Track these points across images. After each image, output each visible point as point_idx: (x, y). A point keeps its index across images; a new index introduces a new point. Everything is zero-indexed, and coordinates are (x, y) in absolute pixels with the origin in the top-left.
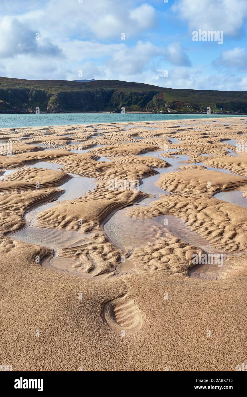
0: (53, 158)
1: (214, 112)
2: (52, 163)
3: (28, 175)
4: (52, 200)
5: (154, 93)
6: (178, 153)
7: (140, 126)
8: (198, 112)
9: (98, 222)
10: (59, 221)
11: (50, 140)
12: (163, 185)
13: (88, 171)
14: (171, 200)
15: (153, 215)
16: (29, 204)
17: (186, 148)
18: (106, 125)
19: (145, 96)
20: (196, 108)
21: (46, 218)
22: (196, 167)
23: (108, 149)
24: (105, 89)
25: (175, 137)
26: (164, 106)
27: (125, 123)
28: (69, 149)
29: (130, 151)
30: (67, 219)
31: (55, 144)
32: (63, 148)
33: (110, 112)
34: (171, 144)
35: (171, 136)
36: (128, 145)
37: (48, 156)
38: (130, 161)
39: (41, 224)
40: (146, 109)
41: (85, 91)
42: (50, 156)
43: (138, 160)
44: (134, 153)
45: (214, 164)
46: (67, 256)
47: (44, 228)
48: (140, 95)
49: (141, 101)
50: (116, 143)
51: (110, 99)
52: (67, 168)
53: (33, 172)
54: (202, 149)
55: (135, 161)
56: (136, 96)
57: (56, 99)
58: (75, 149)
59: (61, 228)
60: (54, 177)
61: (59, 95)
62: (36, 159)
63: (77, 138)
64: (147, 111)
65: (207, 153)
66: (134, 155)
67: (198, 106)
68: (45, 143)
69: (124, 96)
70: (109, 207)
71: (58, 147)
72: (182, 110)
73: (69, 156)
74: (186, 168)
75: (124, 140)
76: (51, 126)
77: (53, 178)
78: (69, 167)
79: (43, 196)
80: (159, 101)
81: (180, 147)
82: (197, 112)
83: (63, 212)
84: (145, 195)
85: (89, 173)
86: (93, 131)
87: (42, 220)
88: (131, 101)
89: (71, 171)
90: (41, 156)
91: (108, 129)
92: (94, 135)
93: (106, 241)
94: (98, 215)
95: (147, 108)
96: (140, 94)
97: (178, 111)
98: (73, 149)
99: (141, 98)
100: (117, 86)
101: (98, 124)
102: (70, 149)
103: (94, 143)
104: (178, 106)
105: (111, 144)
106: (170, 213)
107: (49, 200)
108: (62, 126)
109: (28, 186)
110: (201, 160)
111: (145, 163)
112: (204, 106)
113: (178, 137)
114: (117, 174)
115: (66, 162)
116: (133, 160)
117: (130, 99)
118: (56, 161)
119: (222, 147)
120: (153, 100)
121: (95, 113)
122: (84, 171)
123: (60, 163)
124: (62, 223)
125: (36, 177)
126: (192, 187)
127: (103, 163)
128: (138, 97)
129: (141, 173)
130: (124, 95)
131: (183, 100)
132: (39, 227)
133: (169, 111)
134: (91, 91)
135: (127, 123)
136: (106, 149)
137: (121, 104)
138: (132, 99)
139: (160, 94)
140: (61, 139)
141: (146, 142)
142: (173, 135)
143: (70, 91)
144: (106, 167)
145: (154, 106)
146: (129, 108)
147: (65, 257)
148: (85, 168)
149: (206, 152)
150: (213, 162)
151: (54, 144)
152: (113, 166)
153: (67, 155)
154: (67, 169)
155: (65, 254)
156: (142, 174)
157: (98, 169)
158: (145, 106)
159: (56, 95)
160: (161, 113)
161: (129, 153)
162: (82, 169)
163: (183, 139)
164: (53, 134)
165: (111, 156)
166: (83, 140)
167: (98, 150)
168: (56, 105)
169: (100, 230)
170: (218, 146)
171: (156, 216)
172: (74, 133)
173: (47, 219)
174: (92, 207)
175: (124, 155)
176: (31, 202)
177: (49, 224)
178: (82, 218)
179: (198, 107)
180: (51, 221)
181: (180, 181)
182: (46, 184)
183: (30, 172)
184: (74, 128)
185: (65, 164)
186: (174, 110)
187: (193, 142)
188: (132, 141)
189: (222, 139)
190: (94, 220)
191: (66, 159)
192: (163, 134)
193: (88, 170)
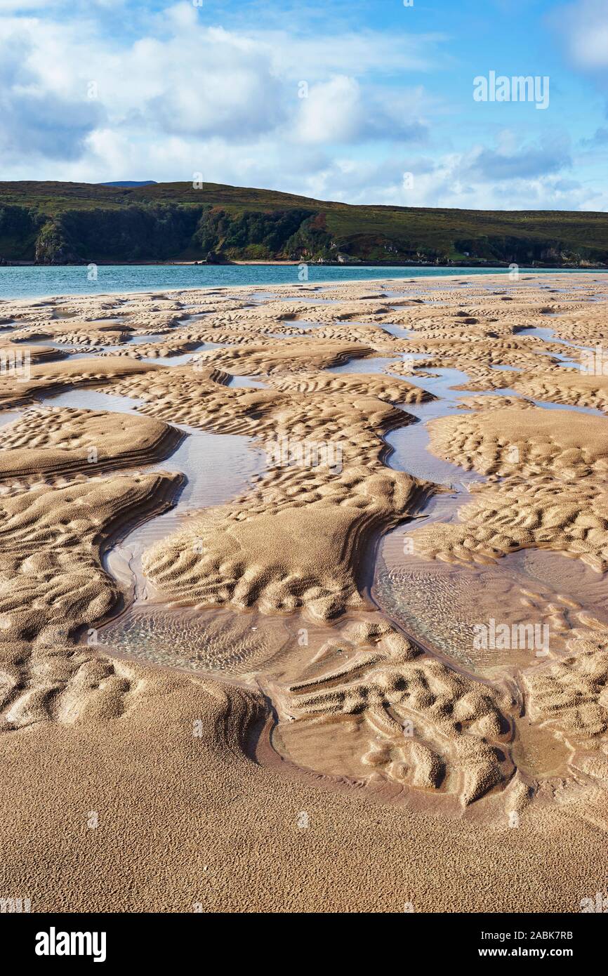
0: (104, 381)
1: (450, 260)
2: (107, 393)
3: (58, 429)
4: (163, 506)
5: (302, 214)
6: (433, 364)
7: (288, 294)
8: (412, 261)
9: (350, 581)
10: (227, 582)
11: (73, 332)
12: (456, 455)
13: (224, 416)
14: (517, 502)
15: (495, 550)
16: (103, 523)
17: (443, 351)
18: (199, 293)
19: (280, 221)
20: (407, 252)
21: (181, 571)
22: (508, 402)
23: (240, 353)
24: (180, 205)
25: (392, 323)
26: (328, 246)
27: (247, 288)
28: (135, 354)
29: (305, 358)
30: (250, 574)
31: (92, 343)
32: (117, 354)
33: (193, 263)
34: (394, 339)
35: (381, 319)
36: (289, 344)
37: (92, 375)
38: (322, 385)
39: (173, 592)
40: (285, 255)
41: (132, 208)
42: (97, 373)
43: (345, 384)
44: (317, 363)
45: (547, 392)
46: (322, 718)
47: (189, 608)
48: (269, 220)
49: (272, 235)
50: (253, 339)
51: (194, 231)
52: (159, 407)
53: (68, 420)
54: (487, 352)
55: (335, 385)
56: (259, 222)
57: (57, 230)
58: (152, 353)
59: (242, 606)
60: (141, 437)
61: (66, 218)
62: (59, 384)
63: (142, 326)
64: (285, 260)
65: (505, 361)
66: (319, 368)
67: (411, 246)
68: (63, 339)
69: (229, 222)
70: (355, 529)
71: (102, 350)
72: (371, 257)
73: (149, 373)
74: (481, 405)
75: (267, 330)
76: (60, 296)
77: (139, 440)
78: (163, 407)
79: (137, 496)
80: (316, 235)
81: (426, 348)
82: (409, 261)
83: (228, 552)
84: (428, 485)
85: (227, 422)
86: (175, 307)
87: (167, 578)
88: (246, 234)
89: (174, 415)
90: (73, 376)
91: (211, 303)
92: (182, 317)
93: (416, 652)
94: (342, 558)
95: (285, 251)
96: (268, 218)
97: (361, 259)
98: (146, 354)
99: (270, 227)
100: (212, 196)
101: (178, 290)
102: (139, 355)
103: (194, 338)
104: (362, 248)
105: (240, 342)
106: (540, 543)
107: (156, 507)
108: (87, 296)
109: (75, 464)
110: (506, 382)
111: (366, 392)
112: (424, 246)
113: (399, 321)
114: (309, 423)
115: (146, 390)
116: (328, 384)
117: (245, 230)
118: (118, 388)
119: (532, 347)
120: (301, 231)
121: (158, 264)
122: (212, 416)
123: (131, 394)
124: (241, 591)
125: (85, 437)
126: (544, 459)
127: (252, 392)
128: (263, 224)
129: (374, 420)
130: (229, 219)
131: (374, 232)
132: (169, 605)
133: (341, 260)
134: (146, 210)
135: (252, 289)
136: (236, 355)
137: (221, 243)
138: (248, 230)
139: (317, 217)
140: (102, 329)
141: (328, 335)
142: (385, 317)
143: (92, 209)
144: (269, 404)
145: (303, 248)
146: (242, 253)
147: (315, 721)
148: (211, 406)
149: (502, 361)
150: (544, 387)
151: (89, 343)
152: (285, 400)
153: (142, 372)
154: (160, 411)
155: (309, 709)
156: (381, 424)
157: (248, 410)
158: (282, 248)
159: (58, 220)
160: (320, 263)
161: (306, 365)
162: (204, 409)
163: (417, 327)
164: (74, 314)
165: (259, 374)
166: (160, 330)
167: (214, 357)
168: (58, 245)
169: (368, 611)
170: (520, 345)
171: (504, 556)
172: (128, 314)
173: (187, 576)
174: (310, 529)
175: (293, 369)
176: (107, 516)
177: (199, 594)
178: (299, 569)
179: (411, 250)
180: (199, 583)
181: (500, 443)
182: (124, 457)
183: (59, 421)
184: (122, 302)
185: (146, 397)
186: (353, 258)
187: (448, 335)
188: (288, 332)
189: (515, 326)
190: (336, 576)
191: (144, 383)
192: (358, 314)
193: (222, 413)
